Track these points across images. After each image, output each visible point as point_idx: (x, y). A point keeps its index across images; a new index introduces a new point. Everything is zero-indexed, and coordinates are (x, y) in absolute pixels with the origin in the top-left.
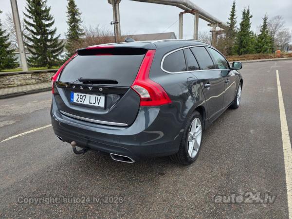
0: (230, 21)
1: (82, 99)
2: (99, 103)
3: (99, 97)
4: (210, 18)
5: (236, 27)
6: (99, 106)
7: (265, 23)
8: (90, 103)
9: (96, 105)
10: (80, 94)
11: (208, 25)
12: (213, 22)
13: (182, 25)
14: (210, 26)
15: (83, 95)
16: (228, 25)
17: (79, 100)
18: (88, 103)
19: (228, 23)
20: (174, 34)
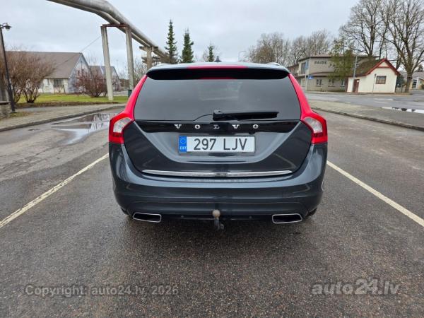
0: (168, 46)
1: (207, 145)
2: (243, 148)
3: (243, 139)
4: (143, 39)
5: (177, 55)
6: (244, 151)
7: (211, 53)
8: (225, 149)
9: (239, 149)
10: (201, 138)
11: (141, 48)
12: (147, 45)
13: (108, 44)
14: (143, 49)
15: (208, 138)
16: (167, 51)
17: (201, 146)
18: (221, 150)
19: (166, 48)
20: (83, 56)
